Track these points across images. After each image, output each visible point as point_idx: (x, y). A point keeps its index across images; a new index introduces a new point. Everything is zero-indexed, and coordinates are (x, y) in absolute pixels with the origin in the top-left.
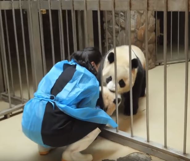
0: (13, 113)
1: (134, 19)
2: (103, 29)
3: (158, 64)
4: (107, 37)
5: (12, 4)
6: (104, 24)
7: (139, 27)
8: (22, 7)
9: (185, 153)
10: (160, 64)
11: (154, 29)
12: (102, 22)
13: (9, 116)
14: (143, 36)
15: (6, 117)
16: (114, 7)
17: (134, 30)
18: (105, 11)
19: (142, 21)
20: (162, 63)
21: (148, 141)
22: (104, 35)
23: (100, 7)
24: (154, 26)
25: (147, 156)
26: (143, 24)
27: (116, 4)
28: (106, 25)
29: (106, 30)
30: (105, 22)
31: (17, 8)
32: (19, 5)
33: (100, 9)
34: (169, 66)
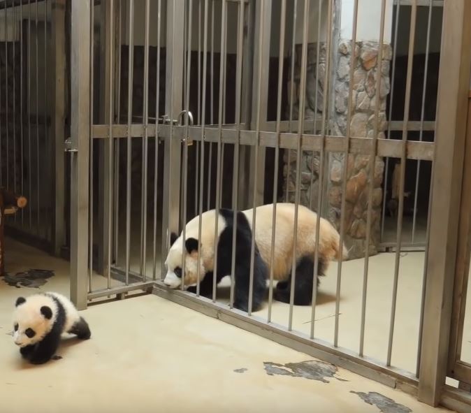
0: (130, 293)
1: (340, 161)
2: (282, 175)
3: (385, 250)
4: (288, 191)
5: (145, 129)
6: (285, 167)
7: (350, 177)
8: (158, 134)
9: (389, 365)
10: (387, 250)
11: (381, 182)
12: (282, 164)
13: (123, 296)
14: (355, 194)
15: (119, 298)
16: (301, 145)
17: (340, 180)
18: (287, 149)
19: (356, 165)
20: (392, 247)
21: (336, 346)
22: (284, 187)
23: (279, 142)
24: (381, 177)
25: (332, 367)
26: (357, 172)
27: (304, 141)
28: (287, 169)
29: (286, 177)
30: (287, 164)
31: (151, 135)
32: (155, 131)
33: (279, 147)
34: (406, 255)
